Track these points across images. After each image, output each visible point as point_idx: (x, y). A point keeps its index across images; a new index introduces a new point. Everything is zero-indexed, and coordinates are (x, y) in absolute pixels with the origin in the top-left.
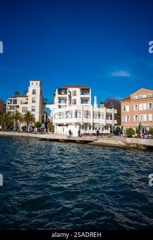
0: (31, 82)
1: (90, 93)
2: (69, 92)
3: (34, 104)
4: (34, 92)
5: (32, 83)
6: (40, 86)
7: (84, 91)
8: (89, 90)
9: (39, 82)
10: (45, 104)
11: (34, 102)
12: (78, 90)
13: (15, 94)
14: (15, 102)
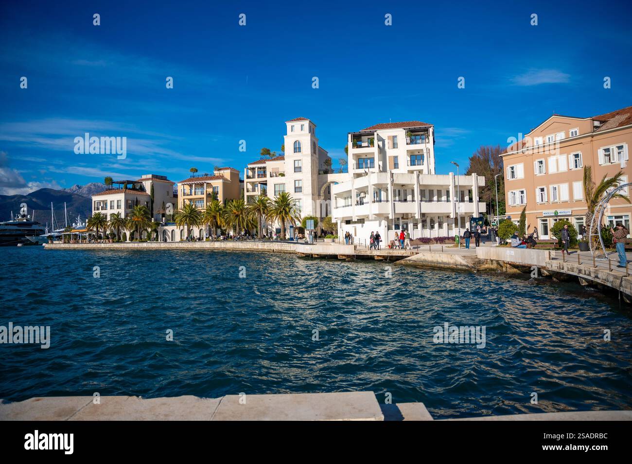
0: (289, 125)
1: (431, 138)
2: (380, 139)
3: (298, 176)
4: (297, 148)
5: (292, 127)
6: (312, 131)
7: (415, 134)
8: (426, 130)
9: (306, 123)
10: (326, 172)
11: (297, 169)
12: (401, 134)
13: (262, 154)
14: (263, 172)
